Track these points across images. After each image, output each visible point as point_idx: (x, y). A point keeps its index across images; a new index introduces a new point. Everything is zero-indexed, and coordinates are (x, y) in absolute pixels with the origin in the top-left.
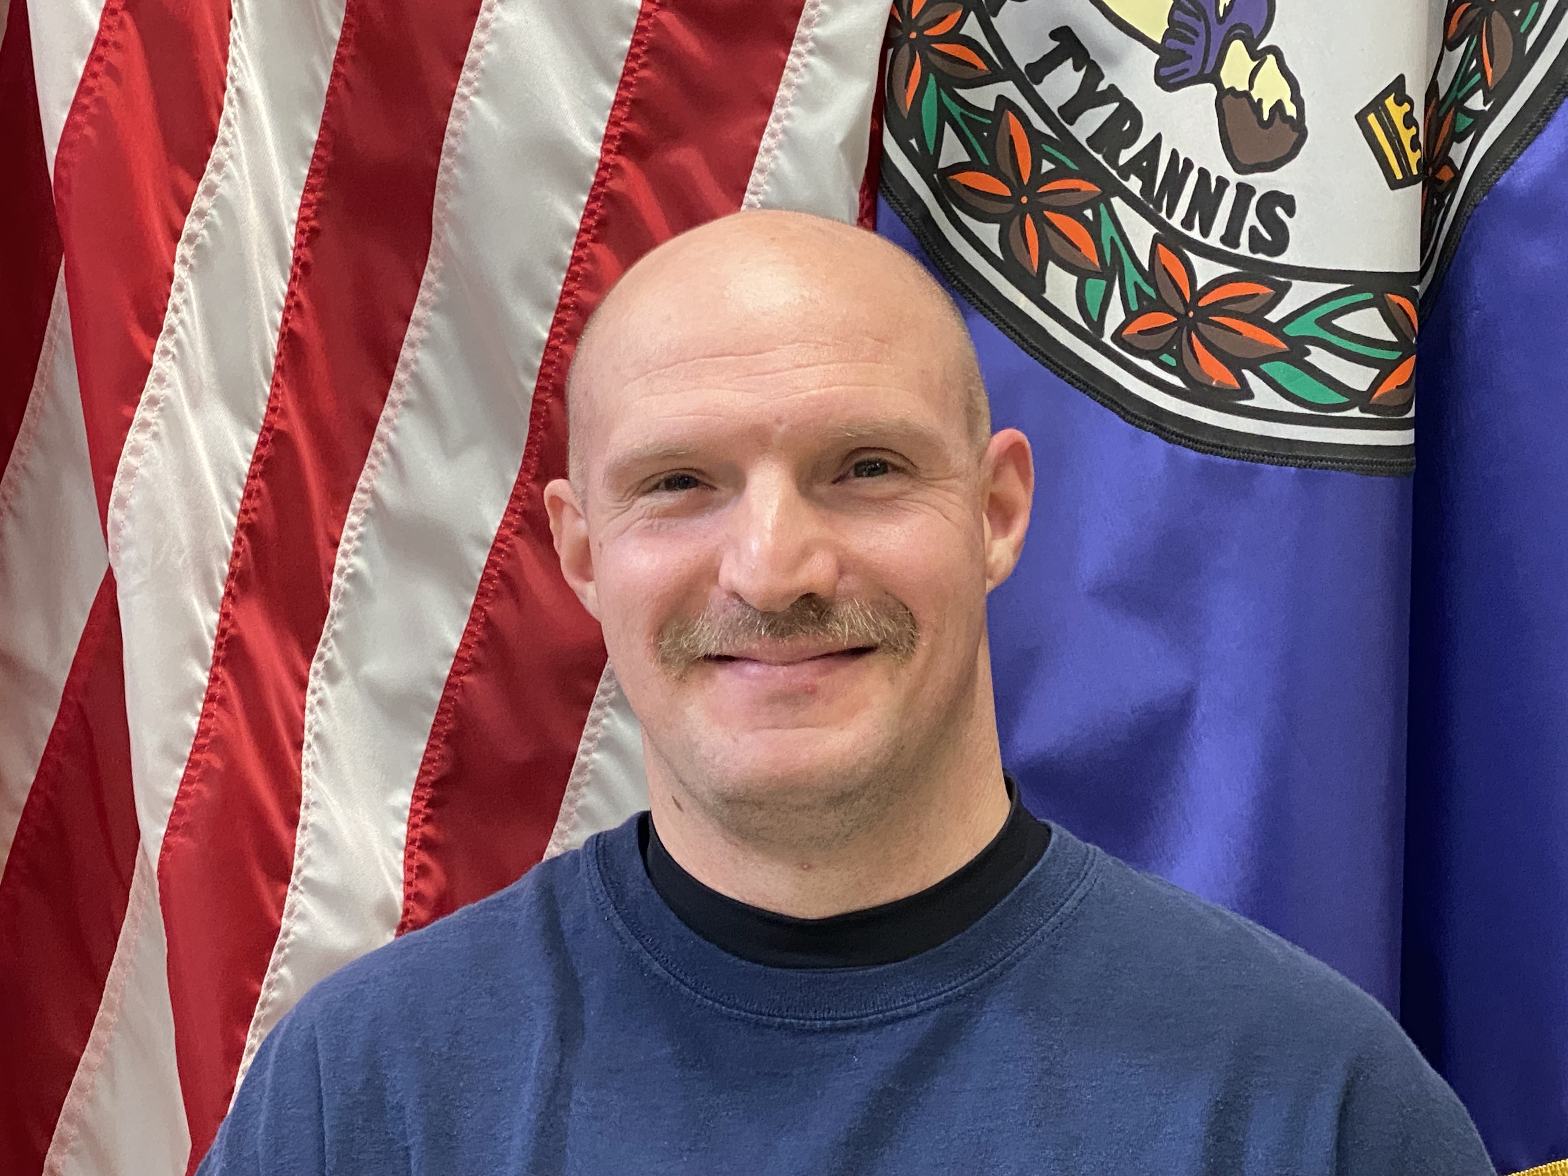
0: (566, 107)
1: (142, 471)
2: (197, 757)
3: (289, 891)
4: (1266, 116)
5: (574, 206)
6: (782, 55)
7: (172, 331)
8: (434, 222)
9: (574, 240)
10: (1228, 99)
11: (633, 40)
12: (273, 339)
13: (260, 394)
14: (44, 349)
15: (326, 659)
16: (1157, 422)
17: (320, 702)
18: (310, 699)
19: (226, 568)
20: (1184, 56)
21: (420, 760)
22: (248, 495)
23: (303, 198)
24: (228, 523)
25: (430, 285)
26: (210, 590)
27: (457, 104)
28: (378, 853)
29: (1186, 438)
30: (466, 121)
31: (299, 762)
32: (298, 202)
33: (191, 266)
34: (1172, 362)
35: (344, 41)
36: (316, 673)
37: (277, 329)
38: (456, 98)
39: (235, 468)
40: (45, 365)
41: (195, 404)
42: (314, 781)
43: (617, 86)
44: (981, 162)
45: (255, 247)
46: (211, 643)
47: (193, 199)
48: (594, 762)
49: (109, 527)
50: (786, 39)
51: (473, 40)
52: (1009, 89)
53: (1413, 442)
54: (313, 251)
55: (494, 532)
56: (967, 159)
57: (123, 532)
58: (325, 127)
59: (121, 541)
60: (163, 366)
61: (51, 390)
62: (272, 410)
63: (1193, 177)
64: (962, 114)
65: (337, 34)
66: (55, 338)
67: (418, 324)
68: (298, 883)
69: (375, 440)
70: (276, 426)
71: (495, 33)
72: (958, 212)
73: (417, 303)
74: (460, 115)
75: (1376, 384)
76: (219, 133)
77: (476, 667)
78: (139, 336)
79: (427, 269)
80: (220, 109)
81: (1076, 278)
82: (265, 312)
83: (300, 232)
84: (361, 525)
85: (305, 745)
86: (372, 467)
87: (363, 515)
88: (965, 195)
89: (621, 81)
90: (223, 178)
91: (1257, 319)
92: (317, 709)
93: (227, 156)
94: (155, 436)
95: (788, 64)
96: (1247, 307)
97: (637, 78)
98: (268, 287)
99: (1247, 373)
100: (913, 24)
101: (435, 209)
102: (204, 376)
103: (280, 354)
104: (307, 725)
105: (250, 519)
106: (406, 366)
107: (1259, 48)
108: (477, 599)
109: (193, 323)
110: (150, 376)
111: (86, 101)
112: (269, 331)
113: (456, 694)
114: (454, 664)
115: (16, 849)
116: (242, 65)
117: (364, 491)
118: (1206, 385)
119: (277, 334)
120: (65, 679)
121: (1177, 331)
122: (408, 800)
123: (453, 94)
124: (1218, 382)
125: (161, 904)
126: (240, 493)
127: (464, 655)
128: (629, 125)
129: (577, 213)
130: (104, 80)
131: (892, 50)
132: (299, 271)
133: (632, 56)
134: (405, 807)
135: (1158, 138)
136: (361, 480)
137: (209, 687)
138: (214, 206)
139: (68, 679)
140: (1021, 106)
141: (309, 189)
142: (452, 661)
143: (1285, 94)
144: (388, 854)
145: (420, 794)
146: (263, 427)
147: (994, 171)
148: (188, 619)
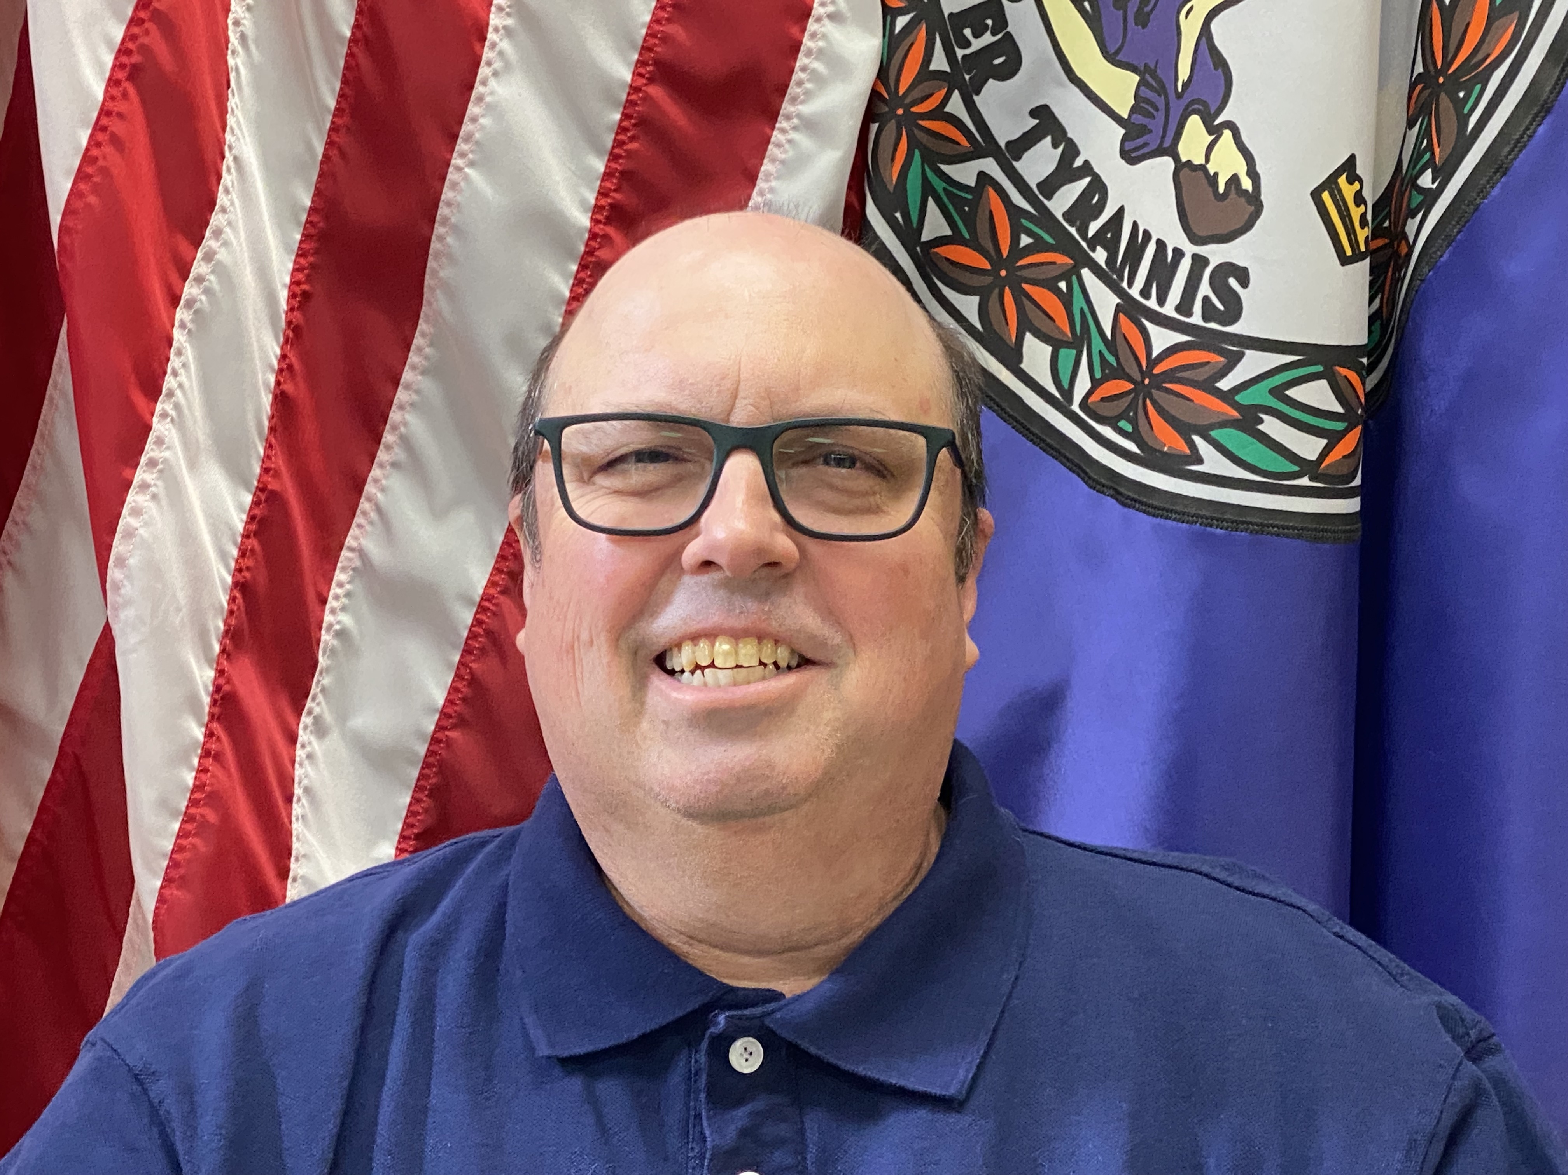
0: (557, 178)
1: (142, 531)
2: (193, 811)
4: (1221, 190)
5: (564, 274)
6: (768, 130)
7: (171, 394)
8: (425, 289)
9: (564, 308)
10: (1185, 172)
11: (623, 114)
12: (267, 400)
13: (255, 456)
14: (45, 407)
15: (315, 713)
16: (1116, 487)
17: (310, 756)
18: (300, 753)
19: (222, 626)
20: (1143, 130)
21: (404, 814)
22: (243, 554)
23: (295, 262)
24: (223, 580)
25: (420, 350)
26: (206, 647)
27: (452, 175)
30: (460, 191)
31: (290, 815)
32: (290, 266)
33: (190, 331)
34: (1129, 428)
35: (338, 111)
36: (306, 728)
37: (270, 392)
38: (451, 169)
39: (231, 528)
40: (45, 423)
41: (193, 464)
42: (304, 835)
43: (606, 158)
44: (963, 236)
45: (250, 310)
46: (206, 700)
47: (192, 265)
49: (108, 585)
50: (772, 116)
51: (468, 113)
53: (1359, 508)
54: (304, 315)
55: (481, 591)
56: (949, 232)
57: (123, 591)
58: (318, 193)
59: (120, 600)
60: (162, 429)
61: (52, 448)
62: (266, 470)
63: (1151, 248)
64: (945, 189)
65: (332, 104)
66: (56, 396)
67: (408, 387)
69: (363, 500)
70: (269, 487)
71: (489, 106)
72: (940, 285)
73: (407, 368)
74: (455, 185)
75: (1325, 453)
76: (218, 201)
77: (462, 723)
78: (139, 399)
79: (417, 334)
80: (219, 177)
81: (1050, 349)
82: (260, 376)
83: (292, 296)
84: (349, 582)
85: (295, 799)
86: (360, 526)
87: (351, 572)
88: (945, 267)
89: (611, 153)
90: (222, 245)
91: (1208, 386)
92: (306, 762)
93: (225, 223)
94: (154, 497)
95: (773, 139)
96: (1199, 375)
97: (625, 151)
98: (262, 348)
99: (1197, 439)
100: (897, 100)
101: (427, 276)
102: (202, 438)
103: (273, 417)
104: (297, 780)
105: (244, 577)
106: (395, 428)
107: (1216, 122)
108: (462, 656)
109: (191, 386)
110: (149, 439)
111: (90, 170)
112: (263, 393)
113: (440, 749)
114: (439, 720)
116: (239, 133)
117: (351, 549)
118: (1159, 451)
119: (270, 397)
120: (62, 731)
121: (1134, 398)
122: (392, 852)
123: (448, 164)
124: (1170, 447)
125: (156, 955)
126: (235, 552)
127: (449, 710)
128: (618, 196)
129: (567, 282)
130: (108, 149)
131: (877, 125)
132: (291, 335)
133: (621, 129)
135: (1121, 210)
136: (349, 539)
137: (204, 743)
138: (213, 272)
139: (65, 732)
140: (999, 181)
141: (301, 253)
142: (437, 716)
143: (1241, 168)
145: (405, 845)
146: (257, 487)
147: (974, 244)
148: (184, 676)
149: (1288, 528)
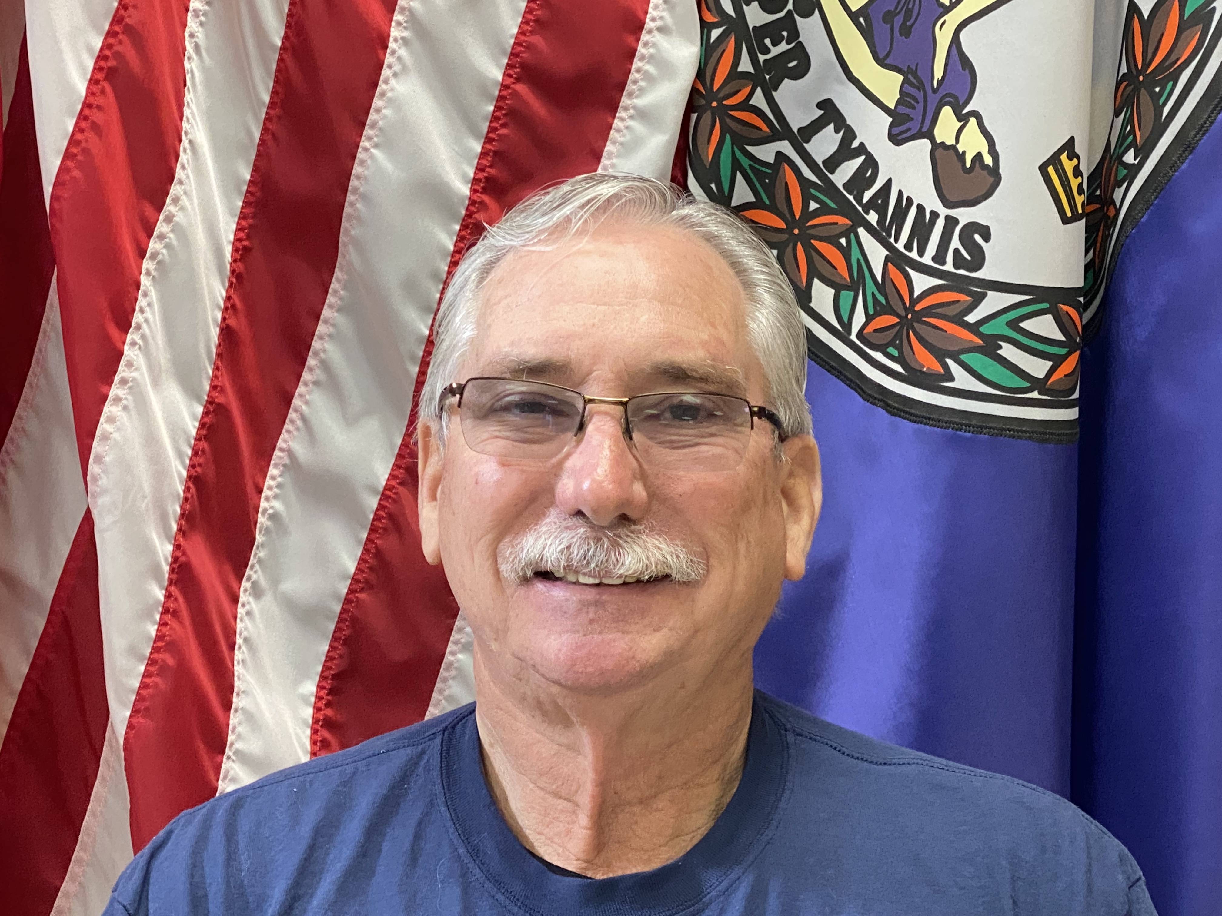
0: (444, 157)
1: (115, 435)
2: (156, 656)
3: (224, 760)
4: (968, 165)
5: (449, 233)
6: (610, 119)
7: (138, 327)
8: (340, 245)
9: (449, 259)
10: (939, 152)
11: (496, 106)
12: (214, 333)
13: (204, 376)
14: (40, 338)
15: (253, 579)
16: (886, 400)
17: (248, 613)
18: (241, 611)
19: (178, 510)
20: (908, 118)
21: (323, 659)
22: (195, 453)
23: (238, 224)
24: (179, 474)
25: (335, 292)
26: (166, 527)
27: (361, 155)
28: (291, 731)
29: (904, 411)
30: (368, 168)
31: (233, 660)
32: (234, 227)
33: (153, 277)
34: (895, 353)
35: (272, 105)
36: (245, 591)
37: (218, 326)
38: (360, 150)
39: (185, 432)
40: (40, 351)
41: (156, 382)
42: (244, 675)
43: (483, 141)
44: (764, 202)
45: (202, 262)
46: (166, 568)
47: (156, 225)
48: (458, 661)
49: (89, 478)
50: (613, 107)
51: (373, 105)
52: (785, 147)
53: (1077, 416)
54: (245, 265)
55: (384, 483)
56: (753, 199)
57: (100, 483)
58: (256, 169)
59: (98, 490)
60: (132, 355)
61: (45, 370)
62: (214, 387)
63: (913, 211)
64: (750, 165)
65: (267, 99)
66: (49, 330)
67: (326, 322)
68: (231, 754)
69: (291, 410)
70: (217, 400)
71: (390, 100)
73: (325, 307)
74: (363, 163)
75: (1051, 372)
76: (177, 174)
77: (368, 586)
78: (114, 332)
79: (334, 280)
80: (177, 156)
81: (833, 291)
82: (209, 313)
83: (235, 250)
84: (280, 476)
85: (237, 647)
86: (288, 432)
87: (282, 468)
89: (486, 137)
90: (179, 210)
91: (958, 320)
92: (246, 618)
93: (182, 193)
94: (125, 408)
95: (614, 126)
96: (951, 311)
97: (498, 135)
98: (211, 292)
99: (949, 362)
100: (711, 95)
101: (341, 234)
102: (163, 361)
103: (219, 345)
104: (238, 631)
105: (196, 472)
106: (316, 354)
107: (964, 112)
108: (369, 534)
109: (155, 321)
110: (122, 362)
111: (75, 150)
112: (212, 327)
113: (352, 607)
114: (351, 584)
115: (12, 725)
116: (193, 122)
117: (282, 450)
118: (919, 371)
119: (218, 329)
120: (52, 594)
121: (899, 330)
122: (314, 689)
123: (358, 146)
124: (928, 368)
125: (126, 770)
126: (189, 452)
127: (359, 577)
128: (492, 171)
129: (452, 239)
130: (89, 134)
131: (696, 115)
132: (234, 280)
133: (494, 118)
134: (312, 695)
135: (890, 181)
136: (280, 441)
137: (164, 603)
138: (172, 231)
139: (55, 595)
140: (794, 159)
141: (243, 217)
142: (349, 582)
143: (984, 148)
144: (299, 731)
145: (324, 684)
146: (207, 401)
147: (773, 209)
148: (148, 549)
149: (1022, 432)
